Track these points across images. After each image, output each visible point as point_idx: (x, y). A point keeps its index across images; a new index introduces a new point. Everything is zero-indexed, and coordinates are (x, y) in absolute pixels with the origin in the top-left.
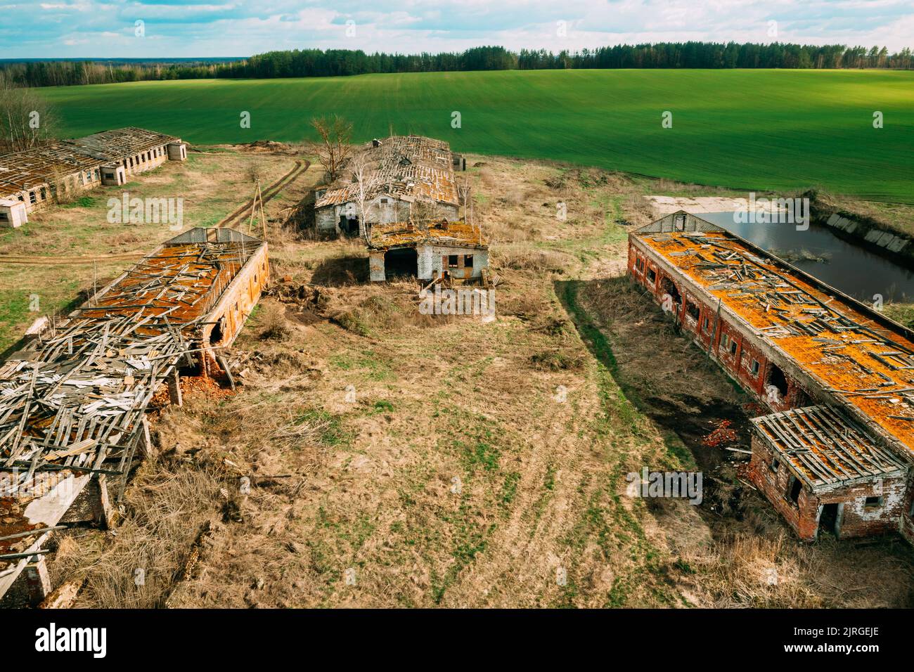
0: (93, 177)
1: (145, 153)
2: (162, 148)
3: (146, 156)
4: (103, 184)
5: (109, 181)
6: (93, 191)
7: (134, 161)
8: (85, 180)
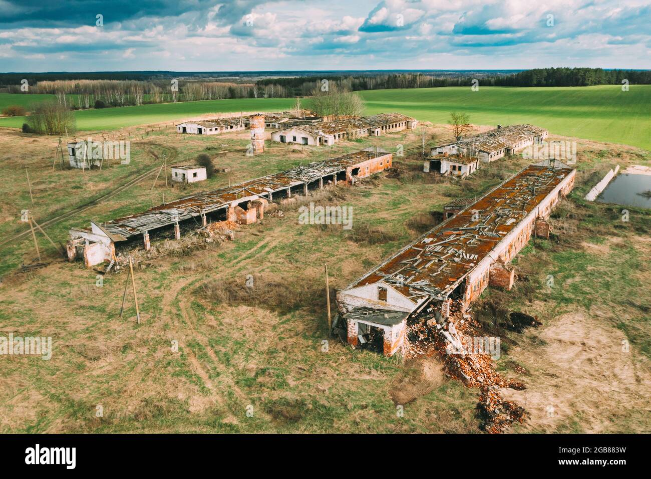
0: (366, 132)
1: (394, 124)
2: (404, 123)
3: (394, 126)
4: (370, 135)
5: (372, 134)
6: (364, 138)
7: (388, 127)
8: (362, 132)
